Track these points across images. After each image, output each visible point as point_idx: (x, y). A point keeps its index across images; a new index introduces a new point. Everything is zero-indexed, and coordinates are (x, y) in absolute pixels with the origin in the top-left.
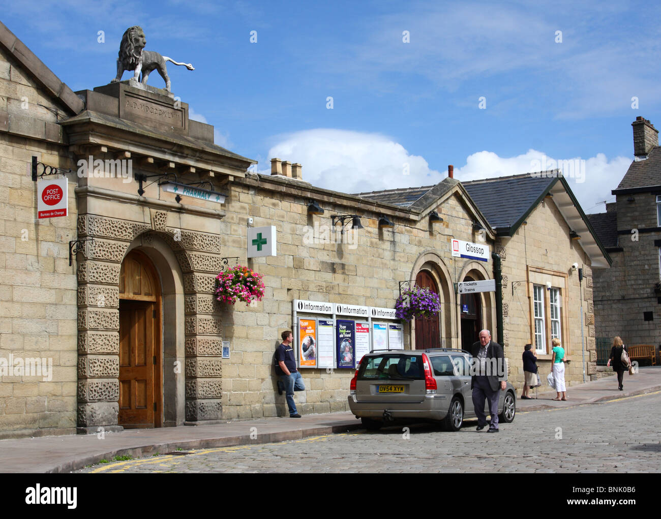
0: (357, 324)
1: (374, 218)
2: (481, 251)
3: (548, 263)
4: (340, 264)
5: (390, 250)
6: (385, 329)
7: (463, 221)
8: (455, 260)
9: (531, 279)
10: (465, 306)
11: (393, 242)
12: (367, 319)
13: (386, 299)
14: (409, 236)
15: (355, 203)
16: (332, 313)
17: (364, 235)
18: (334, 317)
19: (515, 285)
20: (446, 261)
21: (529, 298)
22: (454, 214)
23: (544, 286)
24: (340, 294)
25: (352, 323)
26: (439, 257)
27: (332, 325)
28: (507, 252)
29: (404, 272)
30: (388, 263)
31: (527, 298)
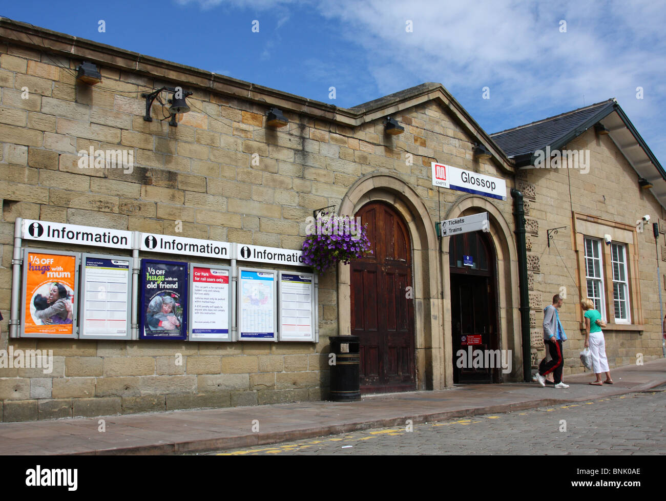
0: (194, 267)
1: (255, 111)
2: (492, 185)
3: (607, 212)
4: (163, 171)
5: (294, 163)
6: (272, 279)
7: (456, 142)
8: (439, 190)
9: (578, 229)
10: (468, 258)
11: (302, 153)
12: (228, 262)
13: (280, 234)
14: (340, 147)
15: (200, 79)
16: (130, 248)
17: (231, 134)
18: (136, 253)
19: (552, 234)
20: (419, 191)
21: (577, 251)
22: (437, 129)
23: (602, 239)
24: (159, 219)
25: (182, 266)
26: (405, 183)
27: (127, 267)
28: (536, 191)
29: (327, 198)
30: (288, 180)
31: (574, 252)
